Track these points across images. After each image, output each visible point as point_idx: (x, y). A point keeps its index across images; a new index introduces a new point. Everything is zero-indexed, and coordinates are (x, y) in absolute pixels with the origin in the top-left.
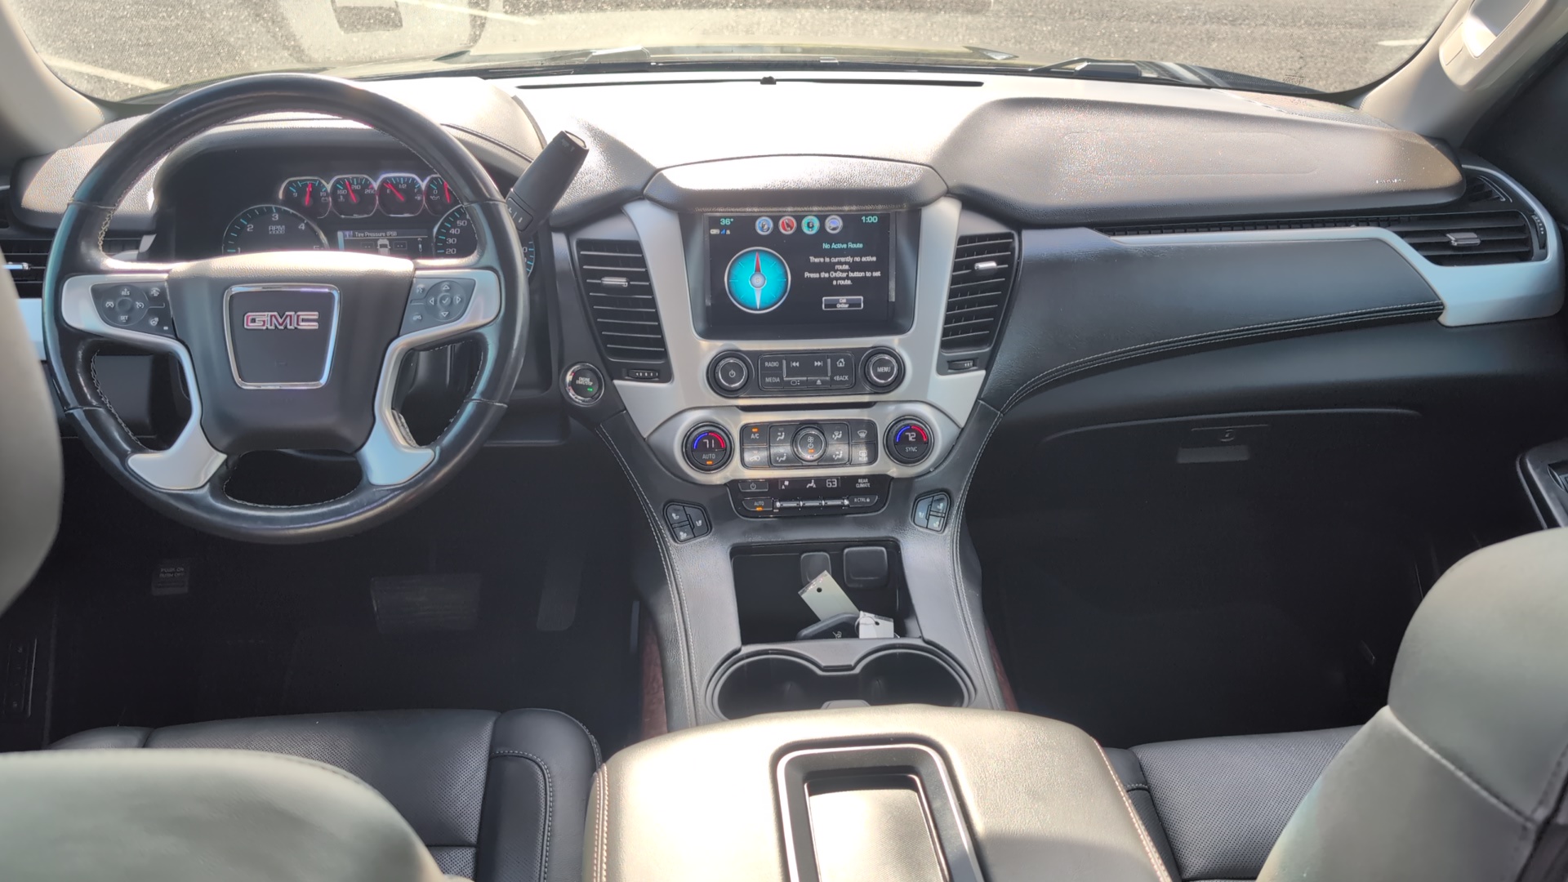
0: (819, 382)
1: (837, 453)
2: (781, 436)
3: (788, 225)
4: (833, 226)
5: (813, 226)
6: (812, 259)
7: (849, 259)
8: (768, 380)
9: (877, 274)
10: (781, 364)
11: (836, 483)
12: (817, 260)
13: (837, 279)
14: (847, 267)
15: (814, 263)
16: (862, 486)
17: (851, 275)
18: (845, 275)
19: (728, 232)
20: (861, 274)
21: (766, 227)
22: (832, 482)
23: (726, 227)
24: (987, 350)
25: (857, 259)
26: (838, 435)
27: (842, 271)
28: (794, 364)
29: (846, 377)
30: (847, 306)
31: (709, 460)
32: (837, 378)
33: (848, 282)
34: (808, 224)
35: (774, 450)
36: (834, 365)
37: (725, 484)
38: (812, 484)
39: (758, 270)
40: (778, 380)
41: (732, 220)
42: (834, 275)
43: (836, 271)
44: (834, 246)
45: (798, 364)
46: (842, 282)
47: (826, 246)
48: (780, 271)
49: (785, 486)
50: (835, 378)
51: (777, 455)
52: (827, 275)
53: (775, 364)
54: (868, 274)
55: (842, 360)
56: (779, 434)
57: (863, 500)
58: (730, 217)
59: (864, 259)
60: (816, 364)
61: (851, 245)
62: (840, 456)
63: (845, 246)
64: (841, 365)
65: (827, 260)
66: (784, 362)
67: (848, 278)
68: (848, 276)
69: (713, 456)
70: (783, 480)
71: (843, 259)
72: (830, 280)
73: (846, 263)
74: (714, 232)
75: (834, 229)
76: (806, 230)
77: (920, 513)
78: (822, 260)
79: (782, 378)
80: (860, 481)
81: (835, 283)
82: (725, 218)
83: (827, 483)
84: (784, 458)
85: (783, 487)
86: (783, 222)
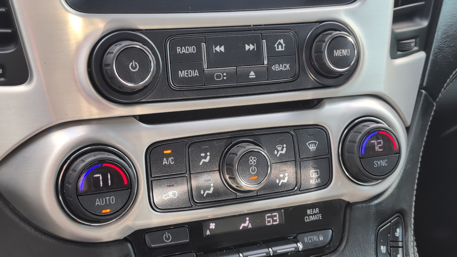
0: (252, 75)
1: (281, 176)
2: (205, 157)
8: (182, 74)
10: (199, 49)
11: (277, 218)
16: (312, 218)
22: (272, 217)
26: (281, 150)
28: (218, 49)
29: (288, 66)
31: (105, 207)
32: (276, 68)
35: (195, 183)
36: (271, 48)
37: (126, 239)
38: (247, 224)
40: (196, 73)
45: (222, 49)
49: (211, 230)
50: (273, 68)
51: (199, 189)
53: (191, 50)
55: (282, 41)
56: (203, 155)
57: (315, 238)
60: (247, 47)
62: (285, 181)
64: (280, 49)
66: (204, 45)
69: (112, 199)
70: (206, 222)
77: (382, 247)
79: (201, 71)
80: (309, 212)
83: (267, 220)
84: (211, 192)
85: (208, 233)
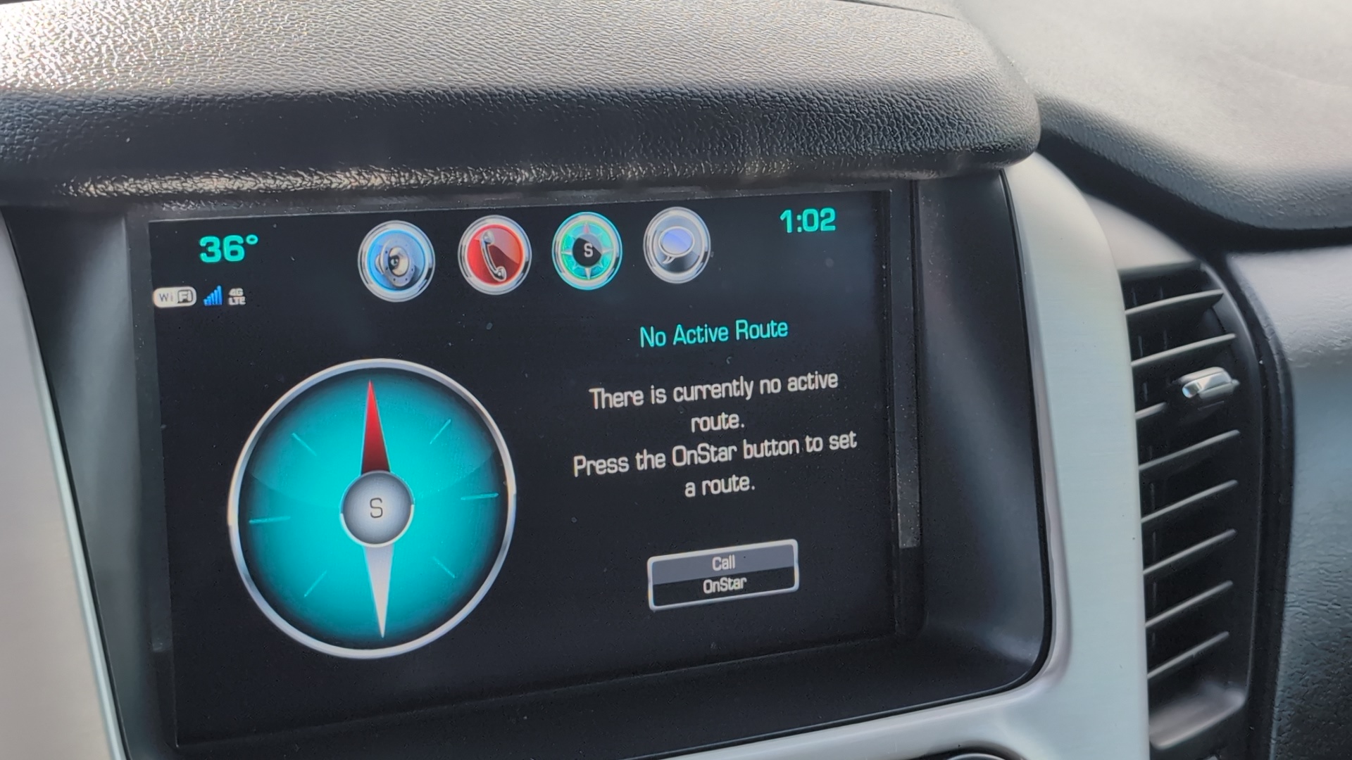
3: (499, 257)
4: (675, 252)
5: (597, 256)
6: (601, 397)
7: (741, 388)
9: (845, 441)
12: (618, 400)
13: (699, 473)
14: (730, 421)
15: (610, 412)
17: (751, 451)
18: (726, 454)
19: (237, 297)
20: (788, 447)
21: (403, 266)
23: (226, 274)
24: (1237, 700)
25: (771, 386)
27: (719, 439)
30: (739, 584)
33: (739, 484)
34: (579, 246)
39: (375, 461)
41: (252, 239)
42: (688, 456)
43: (692, 441)
44: (682, 336)
46: (717, 486)
47: (651, 338)
48: (470, 461)
52: (658, 461)
54: (814, 445)
58: (242, 228)
59: (795, 384)
61: (746, 330)
63: (721, 334)
65: (659, 396)
67: (738, 466)
68: (738, 455)
71: (717, 391)
72: (674, 477)
73: (728, 404)
74: (170, 297)
75: (678, 265)
76: (570, 274)
78: (638, 397)
81: (690, 490)
82: (221, 229)
86: (475, 243)
